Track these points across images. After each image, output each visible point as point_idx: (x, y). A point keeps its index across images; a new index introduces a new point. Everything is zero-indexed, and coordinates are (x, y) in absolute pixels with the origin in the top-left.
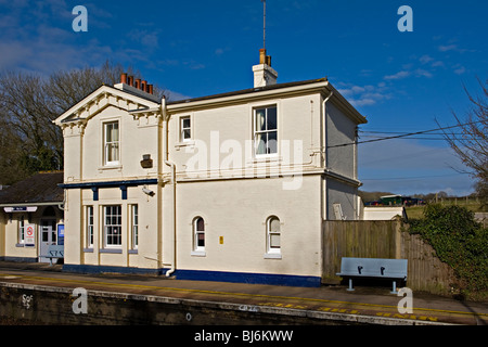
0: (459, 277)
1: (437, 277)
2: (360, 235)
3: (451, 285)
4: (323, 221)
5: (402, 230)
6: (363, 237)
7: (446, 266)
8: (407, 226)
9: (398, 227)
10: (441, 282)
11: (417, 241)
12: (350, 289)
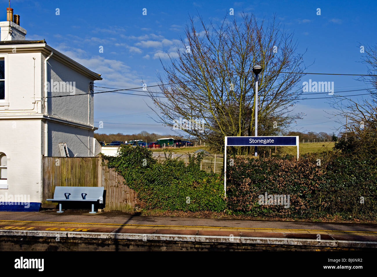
0: (140, 199)
1: (126, 200)
2: (72, 169)
3: (136, 206)
4: (43, 157)
5: (103, 165)
6: (74, 170)
7: (132, 191)
8: (106, 162)
9: (100, 162)
10: (129, 204)
11: (113, 173)
12: (60, 211)
